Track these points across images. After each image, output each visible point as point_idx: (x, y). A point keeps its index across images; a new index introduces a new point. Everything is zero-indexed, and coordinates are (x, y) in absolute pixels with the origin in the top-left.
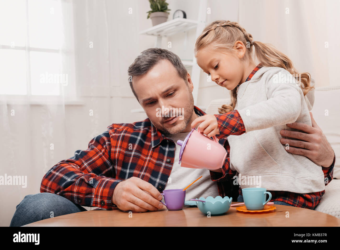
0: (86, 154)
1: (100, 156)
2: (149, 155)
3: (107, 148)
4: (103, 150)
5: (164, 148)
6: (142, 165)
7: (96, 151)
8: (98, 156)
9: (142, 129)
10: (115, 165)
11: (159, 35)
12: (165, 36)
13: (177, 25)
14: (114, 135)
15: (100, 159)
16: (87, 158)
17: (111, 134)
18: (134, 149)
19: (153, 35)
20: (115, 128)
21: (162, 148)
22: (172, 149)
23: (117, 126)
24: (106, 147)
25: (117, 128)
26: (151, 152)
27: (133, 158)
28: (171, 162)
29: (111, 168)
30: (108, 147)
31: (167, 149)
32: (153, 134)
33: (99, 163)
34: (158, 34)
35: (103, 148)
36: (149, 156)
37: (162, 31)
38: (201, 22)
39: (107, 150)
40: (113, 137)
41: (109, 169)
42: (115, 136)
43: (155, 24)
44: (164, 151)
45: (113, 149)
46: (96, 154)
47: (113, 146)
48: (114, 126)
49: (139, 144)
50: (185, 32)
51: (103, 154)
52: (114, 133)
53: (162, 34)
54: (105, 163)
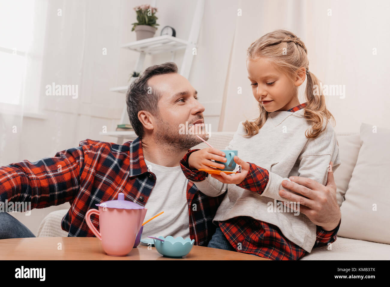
0: (54, 164)
1: (70, 171)
2: (122, 185)
3: (79, 164)
4: (75, 165)
5: (140, 182)
6: (111, 194)
7: (66, 163)
8: (68, 169)
9: (119, 153)
10: (82, 186)
11: (143, 52)
12: (150, 54)
13: (164, 43)
14: (89, 151)
15: (69, 173)
16: (54, 169)
17: (86, 150)
18: (107, 174)
19: (135, 50)
20: (90, 145)
21: (138, 181)
22: (149, 186)
23: (93, 143)
24: (79, 162)
25: (93, 144)
26: (124, 181)
27: (103, 184)
28: (144, 201)
29: (77, 187)
30: (81, 163)
31: (144, 184)
32: (131, 161)
33: (67, 177)
34: (143, 50)
35: (75, 162)
36: (121, 187)
37: (146, 47)
38: (192, 43)
39: (78, 166)
40: (87, 153)
41: (74, 188)
42: (91, 153)
43: (139, 38)
44: (139, 185)
45: (86, 168)
46: (66, 166)
47: (87, 164)
48: (89, 142)
49: (113, 169)
50: (172, 52)
51: (74, 169)
52: (90, 149)
53: (146, 50)
54: (72, 180)
